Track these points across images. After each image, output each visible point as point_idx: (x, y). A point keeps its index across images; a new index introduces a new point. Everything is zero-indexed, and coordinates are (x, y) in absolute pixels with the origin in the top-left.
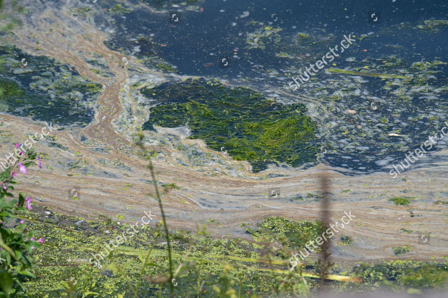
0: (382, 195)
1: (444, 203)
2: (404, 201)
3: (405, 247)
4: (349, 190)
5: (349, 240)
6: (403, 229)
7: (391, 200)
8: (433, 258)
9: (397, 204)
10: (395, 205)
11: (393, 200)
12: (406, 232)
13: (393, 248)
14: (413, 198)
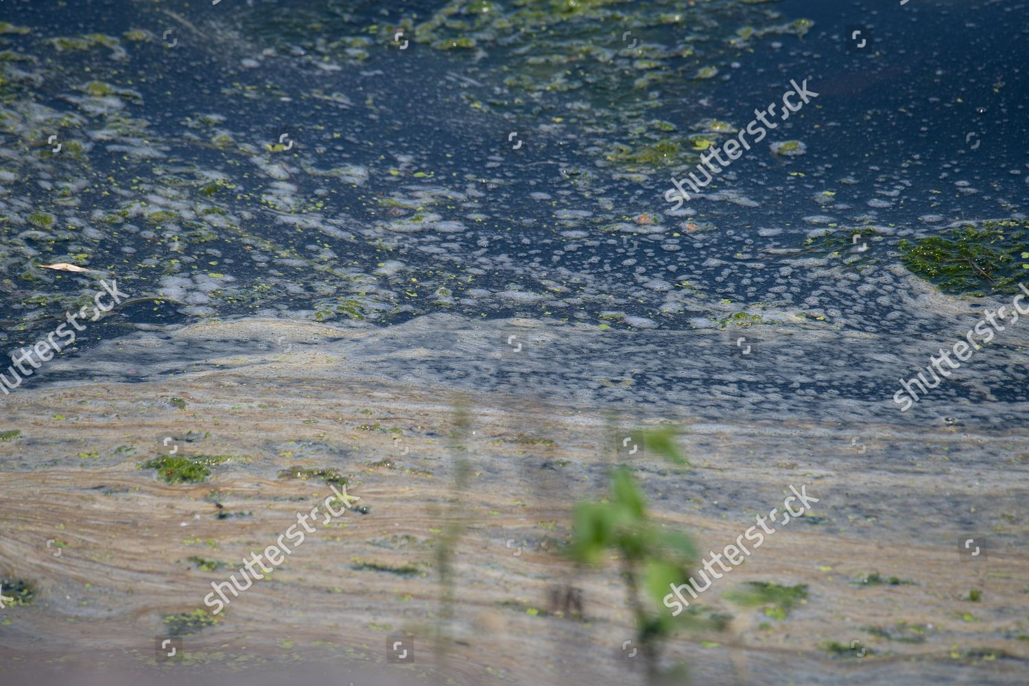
0: (119, 450)
1: (310, 474)
2: (192, 469)
3: (200, 612)
4: (16, 433)
5: (25, 592)
6: (194, 559)
7: (149, 465)
8: (288, 645)
9: (168, 480)
10: (163, 483)
11: (158, 467)
12: (204, 568)
13: (164, 616)
14: (218, 459)
